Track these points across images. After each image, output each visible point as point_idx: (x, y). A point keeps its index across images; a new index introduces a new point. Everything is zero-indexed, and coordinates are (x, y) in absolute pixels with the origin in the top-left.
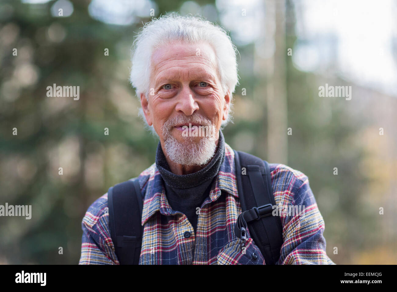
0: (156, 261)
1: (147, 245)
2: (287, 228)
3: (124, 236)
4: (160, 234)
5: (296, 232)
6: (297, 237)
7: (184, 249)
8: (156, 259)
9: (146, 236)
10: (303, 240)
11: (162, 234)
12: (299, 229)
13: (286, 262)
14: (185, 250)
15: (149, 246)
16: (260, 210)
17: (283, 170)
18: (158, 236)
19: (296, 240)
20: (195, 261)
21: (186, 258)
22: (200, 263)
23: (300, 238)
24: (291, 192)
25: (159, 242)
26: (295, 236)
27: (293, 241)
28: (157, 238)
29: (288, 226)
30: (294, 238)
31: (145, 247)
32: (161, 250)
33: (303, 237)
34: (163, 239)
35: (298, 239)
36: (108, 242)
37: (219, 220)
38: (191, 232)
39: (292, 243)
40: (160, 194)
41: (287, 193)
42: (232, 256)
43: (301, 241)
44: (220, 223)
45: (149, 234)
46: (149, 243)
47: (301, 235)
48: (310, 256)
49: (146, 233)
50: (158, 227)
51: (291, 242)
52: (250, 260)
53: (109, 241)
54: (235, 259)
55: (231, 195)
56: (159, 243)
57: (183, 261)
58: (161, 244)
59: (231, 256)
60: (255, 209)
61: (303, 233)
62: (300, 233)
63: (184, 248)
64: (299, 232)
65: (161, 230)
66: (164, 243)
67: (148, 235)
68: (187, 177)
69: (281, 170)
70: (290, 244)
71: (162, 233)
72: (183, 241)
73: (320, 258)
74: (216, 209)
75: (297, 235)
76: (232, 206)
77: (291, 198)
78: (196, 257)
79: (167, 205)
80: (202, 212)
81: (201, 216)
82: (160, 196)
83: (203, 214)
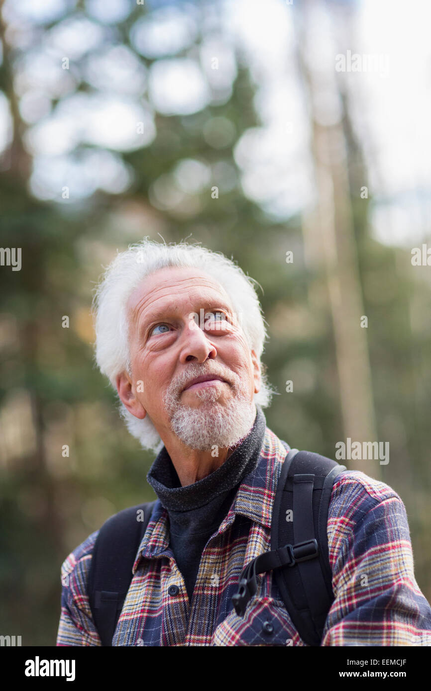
0: (134, 631)
1: (130, 606)
2: (337, 581)
3: (103, 592)
4: (151, 588)
5: (348, 589)
6: (350, 599)
7: (170, 614)
8: (135, 629)
9: (132, 591)
10: (359, 604)
11: (153, 588)
12: (353, 586)
13: (326, 642)
14: (170, 616)
15: (132, 607)
16: (296, 550)
17: (350, 481)
18: (147, 592)
19: (347, 604)
20: (191, 635)
21: (172, 629)
22: (198, 637)
23: (354, 601)
24: (351, 519)
25: (146, 602)
26: (346, 597)
27: (343, 606)
28: (145, 594)
29: (339, 578)
30: (344, 601)
31: (126, 610)
32: (145, 615)
33: (359, 599)
34: (154, 597)
35: (350, 603)
36: (78, 601)
37: (236, 566)
38: (181, 586)
39: (341, 608)
40: (154, 524)
41: (342, 522)
42: (234, 627)
43: (355, 606)
44: (237, 570)
45: (137, 588)
46: (133, 604)
47: (356, 596)
48: (367, 633)
49: (132, 587)
50: (150, 577)
51: (339, 607)
52: (258, 635)
53: (81, 600)
54: (237, 632)
55: (256, 524)
56: (144, 603)
57: (167, 632)
58: (148, 604)
59: (232, 627)
60: (288, 548)
61: (360, 591)
62: (355, 591)
63: (169, 612)
64: (353, 590)
65: (154, 582)
66: (153, 602)
67: (134, 590)
68: (179, 490)
69: (347, 482)
70: (338, 611)
71: (153, 586)
72: (169, 600)
73: (387, 638)
74: (235, 548)
75: (349, 596)
76: (254, 543)
77: (348, 530)
78: (192, 628)
79: (159, 542)
80: (209, 555)
81: (207, 561)
82: (153, 527)
83: (211, 557)
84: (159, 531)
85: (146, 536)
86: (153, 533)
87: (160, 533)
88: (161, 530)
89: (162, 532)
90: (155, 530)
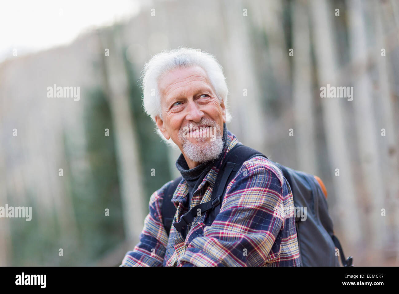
79: (181, 194)
80: (195, 200)
81: (194, 203)
82: (180, 186)
83: (196, 201)
84: (182, 189)
85: (176, 191)
86: (180, 190)
87: (183, 190)
88: (183, 188)
89: (184, 189)
90: (180, 188)
